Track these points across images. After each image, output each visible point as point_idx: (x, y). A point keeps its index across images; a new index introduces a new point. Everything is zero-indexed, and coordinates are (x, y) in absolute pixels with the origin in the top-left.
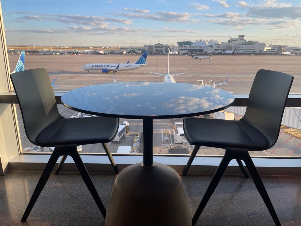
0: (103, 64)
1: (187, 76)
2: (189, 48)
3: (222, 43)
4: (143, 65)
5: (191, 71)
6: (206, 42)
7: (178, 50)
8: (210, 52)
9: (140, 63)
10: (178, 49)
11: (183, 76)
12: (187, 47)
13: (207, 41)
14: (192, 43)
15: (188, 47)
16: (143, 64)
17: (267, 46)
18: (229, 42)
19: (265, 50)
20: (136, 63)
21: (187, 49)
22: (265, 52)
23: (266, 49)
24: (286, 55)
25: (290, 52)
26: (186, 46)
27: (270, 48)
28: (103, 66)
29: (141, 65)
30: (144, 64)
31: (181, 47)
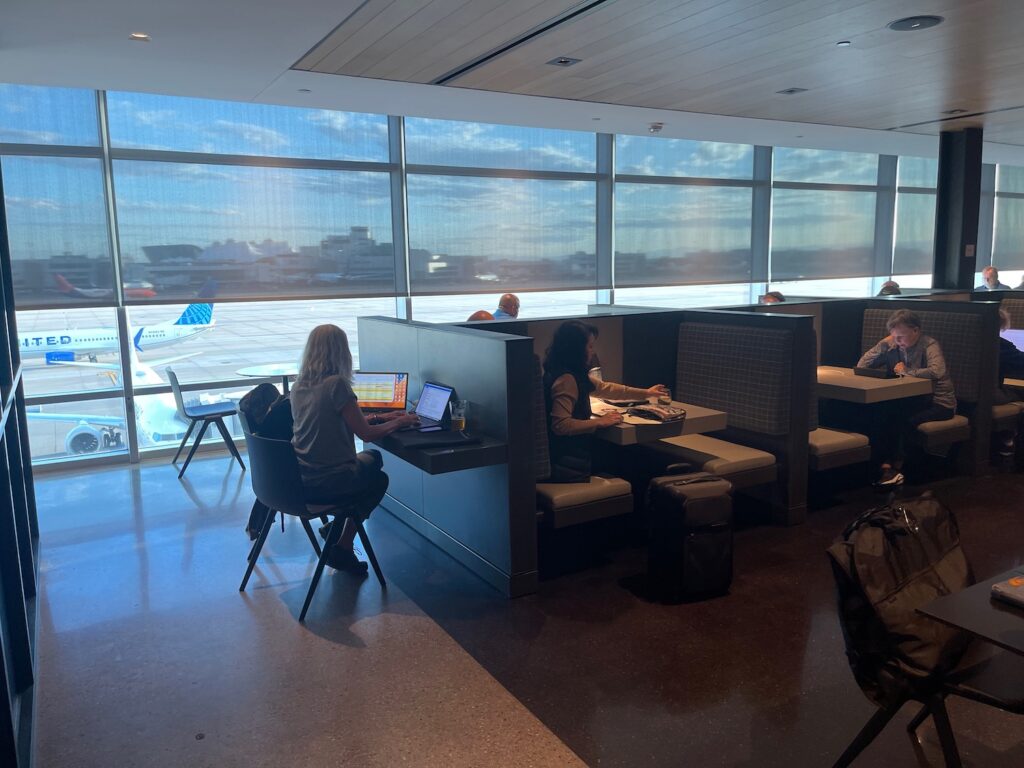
0: (44, 335)
1: (203, 363)
2: (190, 266)
3: (304, 248)
4: (204, 329)
5: (214, 344)
6: (251, 248)
7: (152, 276)
8: (268, 280)
9: (193, 322)
10: (152, 272)
11: (186, 365)
12: (185, 264)
13: (252, 243)
14: (200, 251)
15: (188, 263)
16: (202, 323)
17: (435, 257)
18: (325, 245)
19: (431, 271)
20: (178, 323)
21: (184, 272)
22: (432, 274)
23: (432, 267)
24: (486, 282)
25: (495, 273)
26: (180, 260)
27: (443, 265)
28: (44, 341)
29: (196, 329)
30: (208, 322)
31: (160, 265)
